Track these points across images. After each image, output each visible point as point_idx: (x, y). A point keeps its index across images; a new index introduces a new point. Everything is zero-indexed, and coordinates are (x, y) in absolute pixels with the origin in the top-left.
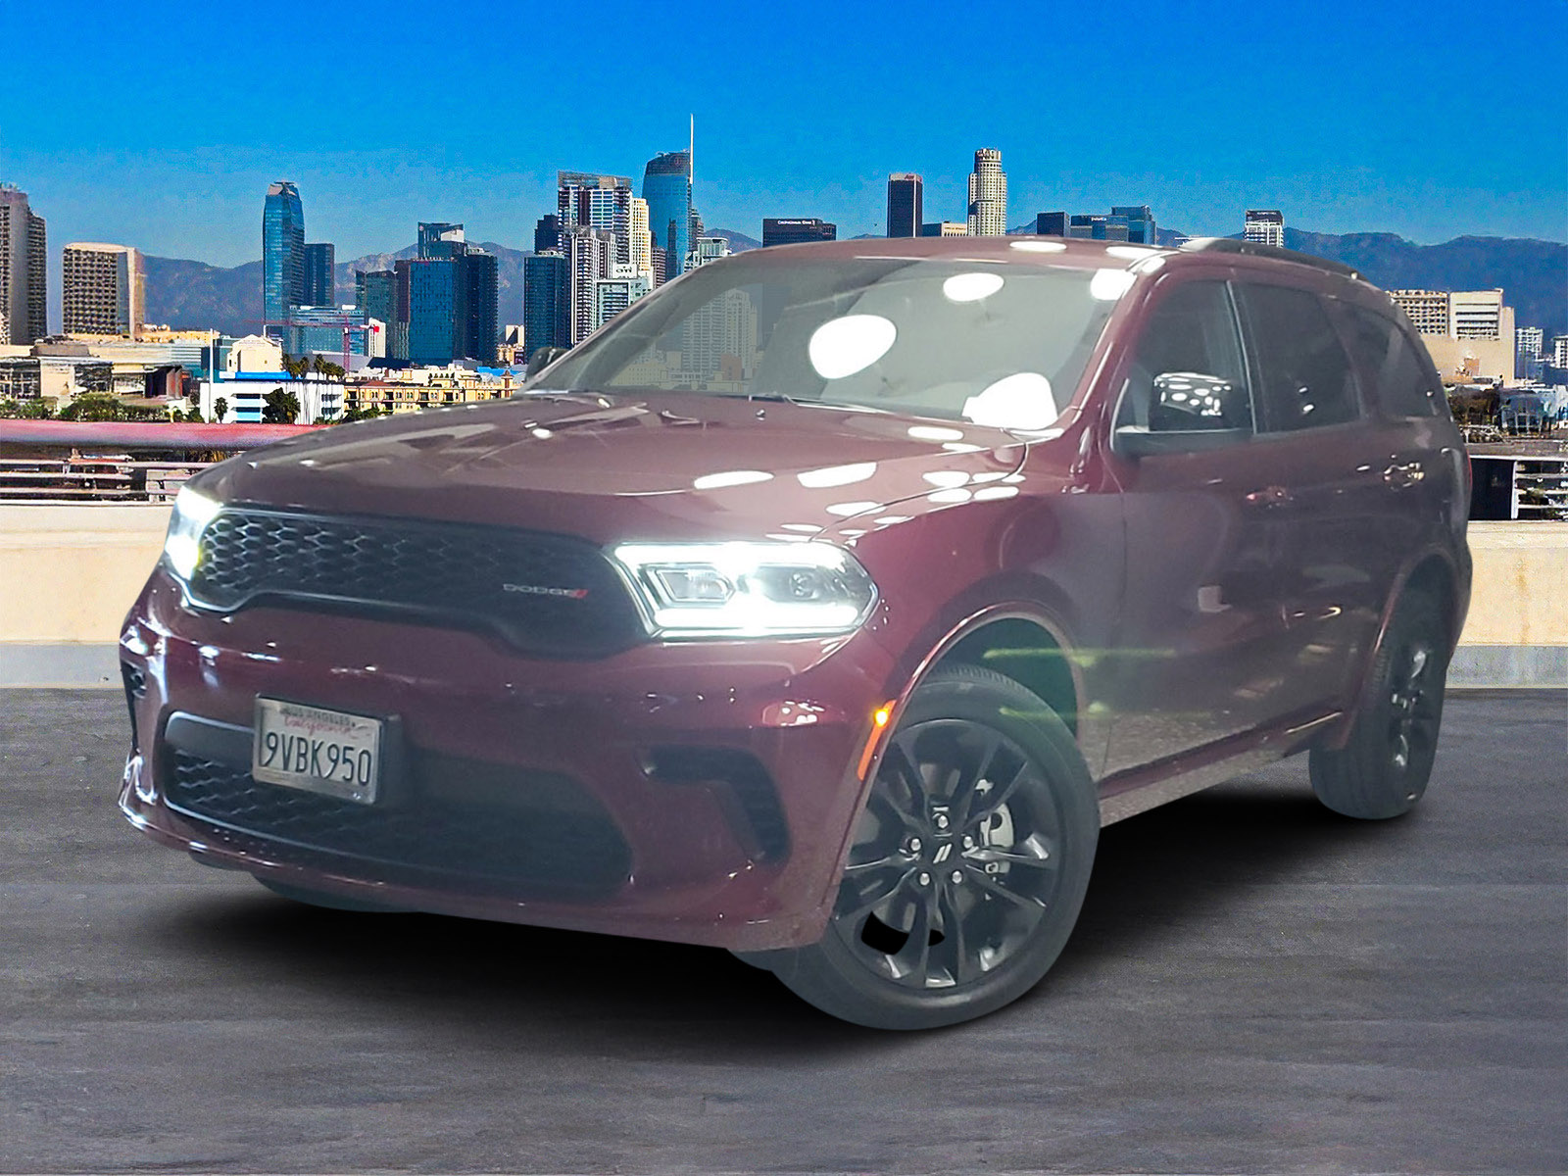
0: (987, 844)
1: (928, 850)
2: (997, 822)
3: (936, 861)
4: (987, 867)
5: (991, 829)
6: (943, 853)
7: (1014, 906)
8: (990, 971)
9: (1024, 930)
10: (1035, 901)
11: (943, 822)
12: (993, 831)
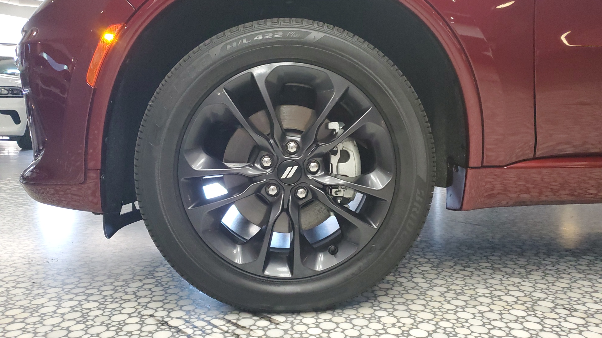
0: (335, 172)
1: (279, 168)
2: (345, 157)
3: (284, 177)
4: (334, 191)
5: (340, 161)
6: (290, 172)
7: (354, 227)
8: (323, 272)
9: (357, 244)
10: (371, 225)
11: (292, 148)
12: (340, 164)
